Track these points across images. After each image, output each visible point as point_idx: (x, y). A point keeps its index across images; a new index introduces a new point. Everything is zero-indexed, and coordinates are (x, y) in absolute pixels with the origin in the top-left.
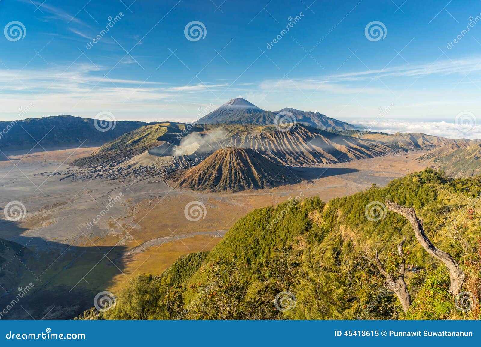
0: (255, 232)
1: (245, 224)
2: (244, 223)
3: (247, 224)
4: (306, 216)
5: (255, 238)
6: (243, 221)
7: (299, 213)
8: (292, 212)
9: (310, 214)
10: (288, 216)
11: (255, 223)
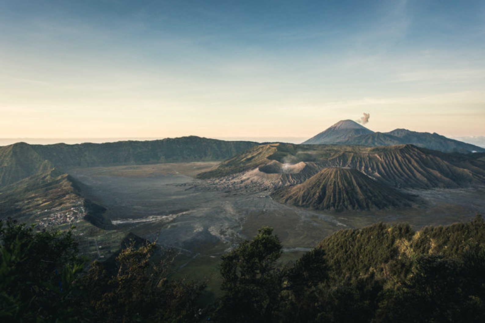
0: (337, 254)
1: (328, 245)
2: (327, 243)
3: (331, 244)
4: (393, 242)
5: (336, 260)
6: (327, 241)
7: (385, 240)
8: (378, 237)
9: (397, 241)
10: (373, 241)
11: (338, 245)
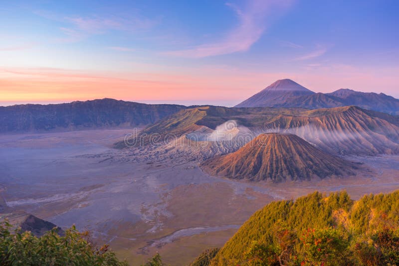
0: (269, 229)
1: (259, 218)
2: (258, 217)
3: (262, 219)
4: (330, 214)
5: (268, 236)
6: (258, 215)
7: (321, 211)
8: (313, 208)
9: (335, 212)
10: (308, 213)
11: (270, 218)
